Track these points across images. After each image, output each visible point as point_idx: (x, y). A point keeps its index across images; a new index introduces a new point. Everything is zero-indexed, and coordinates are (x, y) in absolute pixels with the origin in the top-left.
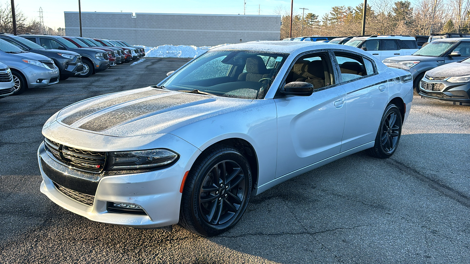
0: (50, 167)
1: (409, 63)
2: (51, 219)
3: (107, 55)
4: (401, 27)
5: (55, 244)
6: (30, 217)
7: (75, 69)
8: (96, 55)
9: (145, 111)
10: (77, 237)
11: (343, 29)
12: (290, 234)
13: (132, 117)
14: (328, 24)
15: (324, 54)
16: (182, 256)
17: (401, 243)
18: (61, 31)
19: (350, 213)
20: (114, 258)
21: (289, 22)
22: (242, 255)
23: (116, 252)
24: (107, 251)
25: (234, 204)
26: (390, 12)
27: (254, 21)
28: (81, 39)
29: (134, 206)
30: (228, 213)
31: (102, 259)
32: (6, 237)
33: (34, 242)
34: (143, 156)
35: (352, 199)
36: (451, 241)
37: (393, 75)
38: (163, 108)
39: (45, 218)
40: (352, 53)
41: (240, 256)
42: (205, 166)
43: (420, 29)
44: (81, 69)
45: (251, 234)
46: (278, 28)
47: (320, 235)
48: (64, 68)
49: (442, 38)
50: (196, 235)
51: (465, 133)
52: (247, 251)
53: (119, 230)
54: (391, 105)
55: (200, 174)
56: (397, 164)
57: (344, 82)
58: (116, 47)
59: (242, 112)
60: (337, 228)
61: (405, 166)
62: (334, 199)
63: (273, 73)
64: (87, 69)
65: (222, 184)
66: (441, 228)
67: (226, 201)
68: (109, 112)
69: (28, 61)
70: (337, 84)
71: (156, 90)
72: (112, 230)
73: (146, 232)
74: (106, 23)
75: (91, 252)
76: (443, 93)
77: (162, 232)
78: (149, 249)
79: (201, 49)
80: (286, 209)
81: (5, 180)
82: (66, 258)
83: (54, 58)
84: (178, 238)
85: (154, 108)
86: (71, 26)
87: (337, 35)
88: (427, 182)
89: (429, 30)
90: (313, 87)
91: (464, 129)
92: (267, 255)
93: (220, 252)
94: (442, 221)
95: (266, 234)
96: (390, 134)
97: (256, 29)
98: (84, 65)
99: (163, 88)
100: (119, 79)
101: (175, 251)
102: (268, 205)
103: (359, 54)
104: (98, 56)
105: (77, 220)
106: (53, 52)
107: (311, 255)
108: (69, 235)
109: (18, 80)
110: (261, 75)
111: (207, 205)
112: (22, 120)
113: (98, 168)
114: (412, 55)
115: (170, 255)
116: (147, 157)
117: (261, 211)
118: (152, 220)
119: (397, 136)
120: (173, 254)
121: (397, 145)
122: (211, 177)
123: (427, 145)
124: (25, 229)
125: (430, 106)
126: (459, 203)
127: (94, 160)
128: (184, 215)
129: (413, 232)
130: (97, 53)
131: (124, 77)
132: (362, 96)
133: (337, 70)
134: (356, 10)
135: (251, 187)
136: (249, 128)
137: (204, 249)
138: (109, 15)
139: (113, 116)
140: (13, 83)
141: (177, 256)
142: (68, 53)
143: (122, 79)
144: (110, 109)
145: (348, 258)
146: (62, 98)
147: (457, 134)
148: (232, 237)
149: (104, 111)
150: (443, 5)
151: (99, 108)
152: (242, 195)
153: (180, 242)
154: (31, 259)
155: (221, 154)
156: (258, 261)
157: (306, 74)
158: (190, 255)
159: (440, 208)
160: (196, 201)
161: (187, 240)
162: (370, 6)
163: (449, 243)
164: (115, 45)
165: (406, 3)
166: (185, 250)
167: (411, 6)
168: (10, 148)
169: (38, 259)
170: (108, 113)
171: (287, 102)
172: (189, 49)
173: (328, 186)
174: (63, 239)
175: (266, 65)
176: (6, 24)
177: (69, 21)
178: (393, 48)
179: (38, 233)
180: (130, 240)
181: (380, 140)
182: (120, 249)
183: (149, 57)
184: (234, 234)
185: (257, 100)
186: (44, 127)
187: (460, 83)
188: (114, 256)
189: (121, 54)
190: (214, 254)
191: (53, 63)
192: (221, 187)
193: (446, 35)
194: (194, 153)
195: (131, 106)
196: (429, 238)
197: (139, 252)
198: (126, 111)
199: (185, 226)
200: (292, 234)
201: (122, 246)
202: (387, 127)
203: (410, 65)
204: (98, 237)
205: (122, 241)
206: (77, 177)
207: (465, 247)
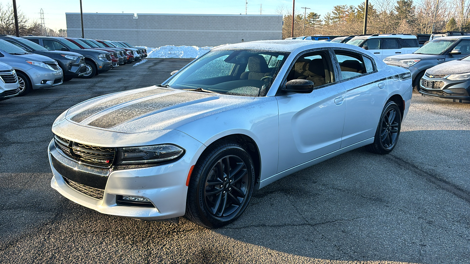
0: (60, 163)
1: (410, 62)
2: (62, 214)
3: (110, 56)
4: (404, 26)
5: (67, 236)
6: (42, 212)
7: (79, 70)
8: (99, 56)
9: (152, 108)
10: (88, 230)
11: (345, 28)
12: (291, 225)
13: (139, 114)
14: (330, 23)
15: (324, 52)
16: (189, 246)
17: (398, 233)
18: (63, 32)
19: (349, 206)
20: (124, 249)
21: (291, 22)
22: (246, 245)
23: (126, 243)
24: (117, 242)
25: (238, 197)
26: (392, 11)
27: (256, 21)
28: (83, 40)
29: (142, 199)
30: (232, 206)
31: (112, 250)
32: (20, 230)
33: (47, 234)
34: (151, 151)
35: (351, 192)
36: (446, 231)
37: (392, 73)
38: (168, 105)
39: (56, 213)
40: (352, 51)
41: (244, 246)
42: (210, 161)
43: (422, 28)
44: (84, 70)
45: (254, 226)
46: (280, 28)
47: (320, 226)
48: (67, 69)
49: (443, 36)
50: (201, 227)
51: (464, 129)
52: (250, 241)
53: (127, 223)
54: (391, 102)
55: (205, 168)
56: (396, 160)
57: (344, 80)
58: (119, 48)
59: (245, 109)
60: (337, 219)
61: (403, 161)
62: (334, 193)
63: (275, 71)
64: (91, 69)
65: (226, 179)
66: (437, 219)
67: (230, 194)
68: (116, 109)
69: (33, 63)
70: (337, 82)
71: (160, 88)
72: (121, 223)
73: (154, 225)
74: (108, 24)
75: (101, 243)
76: (443, 90)
77: (169, 224)
78: (157, 240)
79: (203, 49)
80: (288, 202)
81: (15, 177)
82: (78, 249)
83: (58, 59)
84: (185, 229)
85: (159, 106)
86: (72, 28)
87: (339, 34)
88: (424, 176)
89: (431, 28)
90: (313, 84)
91: (463, 126)
92: (270, 244)
93: (225, 242)
94: (438, 213)
95: (268, 226)
96: (389, 131)
97: (258, 29)
98: (87, 67)
99: (167, 87)
100: (122, 79)
101: (181, 241)
102: (270, 199)
103: (359, 52)
104: (101, 57)
105: (87, 214)
106: (56, 53)
107: (311, 245)
108: (80, 227)
109: (23, 81)
110: (263, 74)
111: (212, 198)
112: (29, 120)
113: (107, 163)
114: (413, 53)
115: (177, 246)
116: (155, 152)
117: (263, 205)
118: (159, 212)
119: (397, 132)
120: (180, 244)
121: (396, 141)
122: (215, 171)
123: (426, 142)
124: (37, 223)
125: (431, 104)
126: (456, 196)
127: (104, 155)
128: (190, 207)
129: (410, 223)
130: (99, 54)
131: (127, 78)
132: (362, 93)
133: (337, 68)
134: (358, 9)
135: (254, 181)
136: (252, 124)
137: (210, 240)
138: (110, 16)
139: (120, 114)
140: (18, 84)
141: (184, 246)
142: (72, 54)
143: (125, 80)
144: (117, 107)
145: (347, 247)
146: (67, 99)
147: (456, 130)
148: (236, 228)
149: (112, 109)
150: (445, 3)
151: (107, 106)
152: (245, 189)
153: (186, 234)
154: (45, 250)
155: (225, 149)
156: (261, 250)
157: (307, 73)
158: (196, 245)
159: (437, 200)
160: (201, 194)
161: (193, 232)
162: (372, 5)
163: (444, 233)
164: (118, 46)
165: (408, 2)
166: (191, 240)
167: (413, 5)
168: (18, 148)
169: (51, 250)
170: (116, 111)
171: (287, 99)
172: (191, 50)
173: (329, 180)
174: (74, 231)
175: (267, 64)
176: (8, 26)
177: (71, 22)
178: (395, 47)
179: (50, 226)
180: (138, 232)
181: (379, 136)
182: (129, 240)
183: (151, 58)
184: (238, 226)
185: (259, 97)
186: (53, 125)
187: (459, 80)
188: (124, 247)
189: (123, 55)
190: (219, 244)
191: (57, 64)
192: (225, 181)
193: (447, 34)
194: (199, 148)
195: (137, 104)
196: (425, 228)
197: (147, 243)
198: (133, 108)
199: (191, 218)
200: (294, 225)
201: (131, 237)
202: (387, 123)
203: (411, 63)
204: (107, 230)
205: (131, 234)
206: (88, 172)
207: (460, 236)
